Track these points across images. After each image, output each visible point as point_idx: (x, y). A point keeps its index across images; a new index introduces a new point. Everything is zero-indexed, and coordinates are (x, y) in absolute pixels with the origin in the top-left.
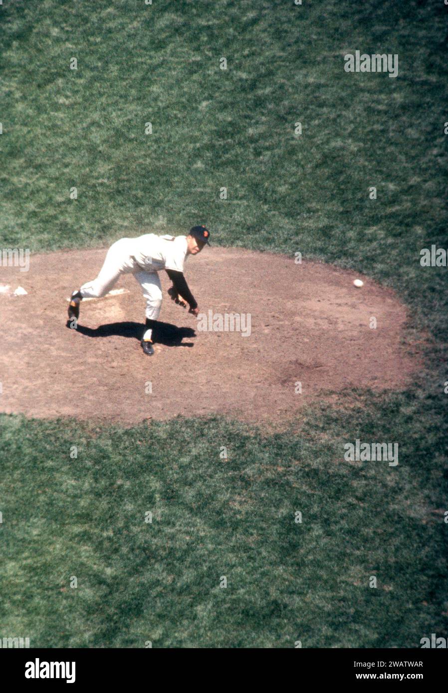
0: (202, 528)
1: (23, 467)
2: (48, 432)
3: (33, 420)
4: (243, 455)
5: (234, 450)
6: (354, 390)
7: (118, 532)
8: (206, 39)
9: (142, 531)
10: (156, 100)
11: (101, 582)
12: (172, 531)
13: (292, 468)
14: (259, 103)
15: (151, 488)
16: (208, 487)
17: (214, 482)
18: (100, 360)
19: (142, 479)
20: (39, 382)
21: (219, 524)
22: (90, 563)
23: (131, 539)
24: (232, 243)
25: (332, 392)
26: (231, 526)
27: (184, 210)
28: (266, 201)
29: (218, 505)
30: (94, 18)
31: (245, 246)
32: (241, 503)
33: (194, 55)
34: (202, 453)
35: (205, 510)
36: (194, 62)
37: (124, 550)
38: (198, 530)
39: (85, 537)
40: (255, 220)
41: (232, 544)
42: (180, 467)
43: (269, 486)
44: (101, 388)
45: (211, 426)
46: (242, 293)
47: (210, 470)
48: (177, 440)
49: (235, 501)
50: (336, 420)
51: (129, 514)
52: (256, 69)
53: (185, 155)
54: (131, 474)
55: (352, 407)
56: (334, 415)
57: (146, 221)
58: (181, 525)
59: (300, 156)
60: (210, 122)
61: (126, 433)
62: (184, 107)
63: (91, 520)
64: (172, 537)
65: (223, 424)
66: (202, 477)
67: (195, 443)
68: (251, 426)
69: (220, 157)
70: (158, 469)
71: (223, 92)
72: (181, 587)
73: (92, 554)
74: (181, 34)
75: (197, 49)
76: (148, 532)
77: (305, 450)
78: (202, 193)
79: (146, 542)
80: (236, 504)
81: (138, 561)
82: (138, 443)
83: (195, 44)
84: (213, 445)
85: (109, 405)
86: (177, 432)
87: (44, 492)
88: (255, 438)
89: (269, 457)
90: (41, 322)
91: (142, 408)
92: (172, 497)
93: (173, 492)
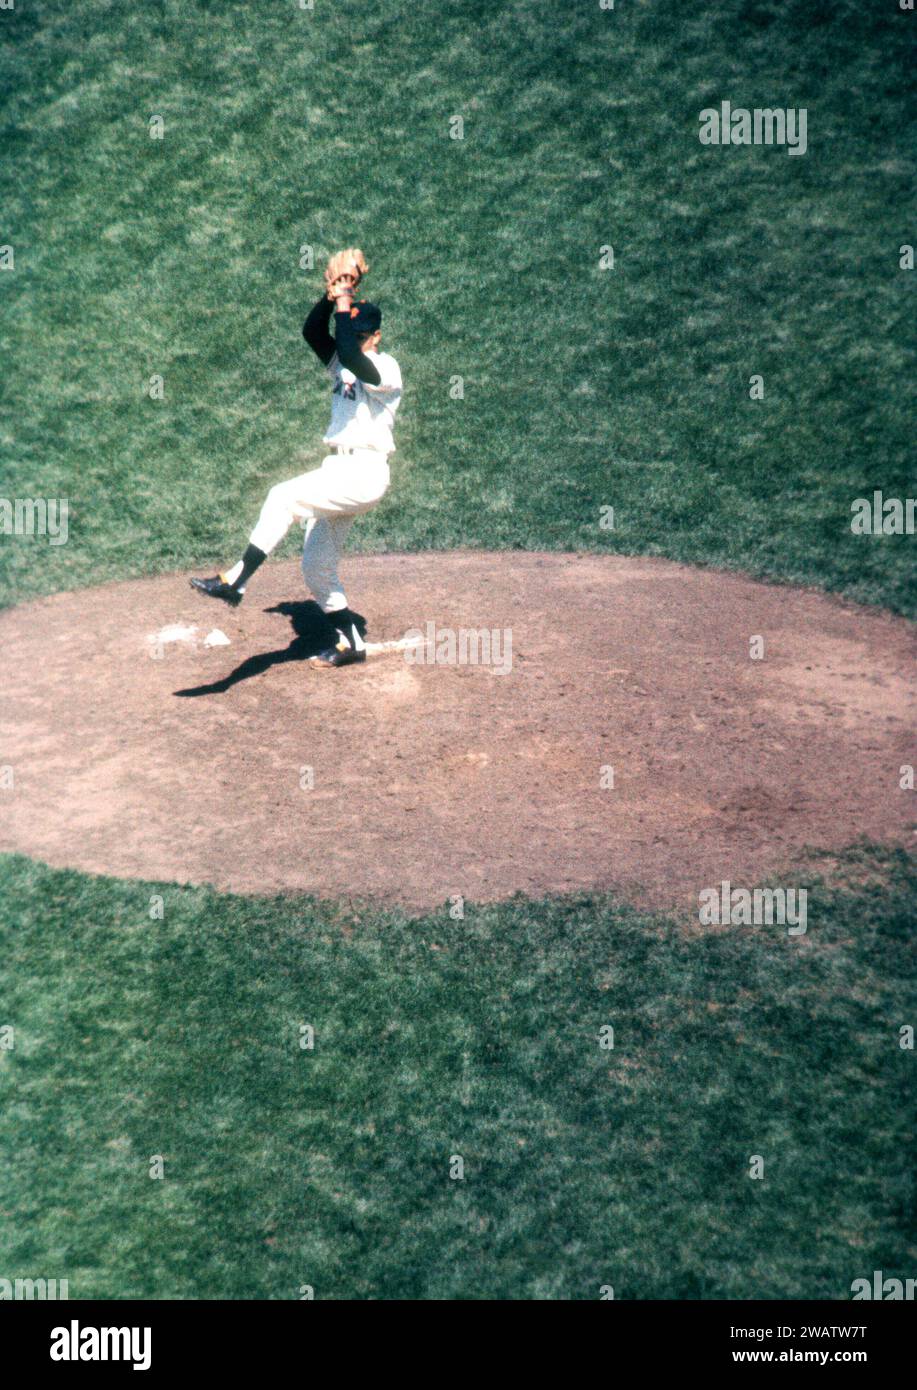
0: (552, 1123)
1: (205, 993)
2: (256, 922)
3: (230, 897)
4: (641, 976)
5: (624, 966)
6: (870, 850)
7: (384, 1127)
8: (611, 134)
9: (432, 1126)
10: (506, 255)
11: (348, 1227)
12: (494, 1126)
13: (737, 1006)
14: (712, 265)
15: (454, 1039)
16: (568, 1039)
17: (580, 1030)
18: (367, 779)
19: (438, 1022)
20: (245, 822)
21: (586, 1117)
22: (326, 1188)
23: (410, 1141)
24: (642, 548)
25: (824, 854)
26: (610, 1120)
27: (549, 479)
28: (714, 466)
29: (584, 1078)
30: (393, 89)
31: (667, 555)
32: (631, 1073)
33: (586, 168)
34: (560, 971)
35: (559, 1087)
36: (585, 180)
37: (396, 1163)
38: (544, 1128)
39: (318, 1136)
40: (690, 502)
41: (609, 1157)
42: (516, 998)
43: (688, 1040)
44: (367, 836)
45: (581, 916)
46: (654, 649)
47: (573, 1006)
48: (512, 943)
49: (620, 1068)
50: (829, 911)
51: (409, 1091)
52: (708, 196)
53: (559, 369)
54: (415, 1011)
55: (864, 883)
56: (828, 900)
57: (474, 499)
58: (509, 1117)
59: (788, 375)
60: (611, 302)
61: (412, 926)
62: (562, 272)
63: (333, 1101)
64: (492, 1140)
65: (605, 912)
66: (554, 1018)
67: (547, 951)
68: (659, 917)
69: (628, 374)
70: (471, 1001)
71: (640, 243)
72: (505, 1242)
73: (332, 1169)
74: (565, 124)
75: (594, 155)
76: (443, 1128)
77: (765, 968)
78: (587, 445)
79: (439, 1148)
80: (622, 1075)
81: (421, 1185)
82: (435, 948)
83: (590, 145)
84: (582, 954)
85: (381, 871)
86: (514, 927)
87: (243, 1044)
88: (667, 943)
89: (692, 982)
90: (255, 701)
91: (446, 878)
92: (495, 1060)
93: (497, 1047)
